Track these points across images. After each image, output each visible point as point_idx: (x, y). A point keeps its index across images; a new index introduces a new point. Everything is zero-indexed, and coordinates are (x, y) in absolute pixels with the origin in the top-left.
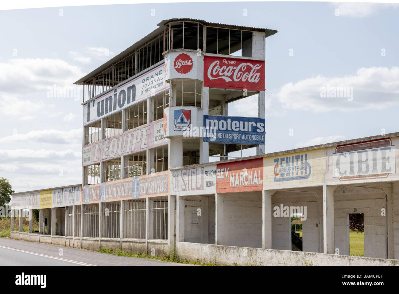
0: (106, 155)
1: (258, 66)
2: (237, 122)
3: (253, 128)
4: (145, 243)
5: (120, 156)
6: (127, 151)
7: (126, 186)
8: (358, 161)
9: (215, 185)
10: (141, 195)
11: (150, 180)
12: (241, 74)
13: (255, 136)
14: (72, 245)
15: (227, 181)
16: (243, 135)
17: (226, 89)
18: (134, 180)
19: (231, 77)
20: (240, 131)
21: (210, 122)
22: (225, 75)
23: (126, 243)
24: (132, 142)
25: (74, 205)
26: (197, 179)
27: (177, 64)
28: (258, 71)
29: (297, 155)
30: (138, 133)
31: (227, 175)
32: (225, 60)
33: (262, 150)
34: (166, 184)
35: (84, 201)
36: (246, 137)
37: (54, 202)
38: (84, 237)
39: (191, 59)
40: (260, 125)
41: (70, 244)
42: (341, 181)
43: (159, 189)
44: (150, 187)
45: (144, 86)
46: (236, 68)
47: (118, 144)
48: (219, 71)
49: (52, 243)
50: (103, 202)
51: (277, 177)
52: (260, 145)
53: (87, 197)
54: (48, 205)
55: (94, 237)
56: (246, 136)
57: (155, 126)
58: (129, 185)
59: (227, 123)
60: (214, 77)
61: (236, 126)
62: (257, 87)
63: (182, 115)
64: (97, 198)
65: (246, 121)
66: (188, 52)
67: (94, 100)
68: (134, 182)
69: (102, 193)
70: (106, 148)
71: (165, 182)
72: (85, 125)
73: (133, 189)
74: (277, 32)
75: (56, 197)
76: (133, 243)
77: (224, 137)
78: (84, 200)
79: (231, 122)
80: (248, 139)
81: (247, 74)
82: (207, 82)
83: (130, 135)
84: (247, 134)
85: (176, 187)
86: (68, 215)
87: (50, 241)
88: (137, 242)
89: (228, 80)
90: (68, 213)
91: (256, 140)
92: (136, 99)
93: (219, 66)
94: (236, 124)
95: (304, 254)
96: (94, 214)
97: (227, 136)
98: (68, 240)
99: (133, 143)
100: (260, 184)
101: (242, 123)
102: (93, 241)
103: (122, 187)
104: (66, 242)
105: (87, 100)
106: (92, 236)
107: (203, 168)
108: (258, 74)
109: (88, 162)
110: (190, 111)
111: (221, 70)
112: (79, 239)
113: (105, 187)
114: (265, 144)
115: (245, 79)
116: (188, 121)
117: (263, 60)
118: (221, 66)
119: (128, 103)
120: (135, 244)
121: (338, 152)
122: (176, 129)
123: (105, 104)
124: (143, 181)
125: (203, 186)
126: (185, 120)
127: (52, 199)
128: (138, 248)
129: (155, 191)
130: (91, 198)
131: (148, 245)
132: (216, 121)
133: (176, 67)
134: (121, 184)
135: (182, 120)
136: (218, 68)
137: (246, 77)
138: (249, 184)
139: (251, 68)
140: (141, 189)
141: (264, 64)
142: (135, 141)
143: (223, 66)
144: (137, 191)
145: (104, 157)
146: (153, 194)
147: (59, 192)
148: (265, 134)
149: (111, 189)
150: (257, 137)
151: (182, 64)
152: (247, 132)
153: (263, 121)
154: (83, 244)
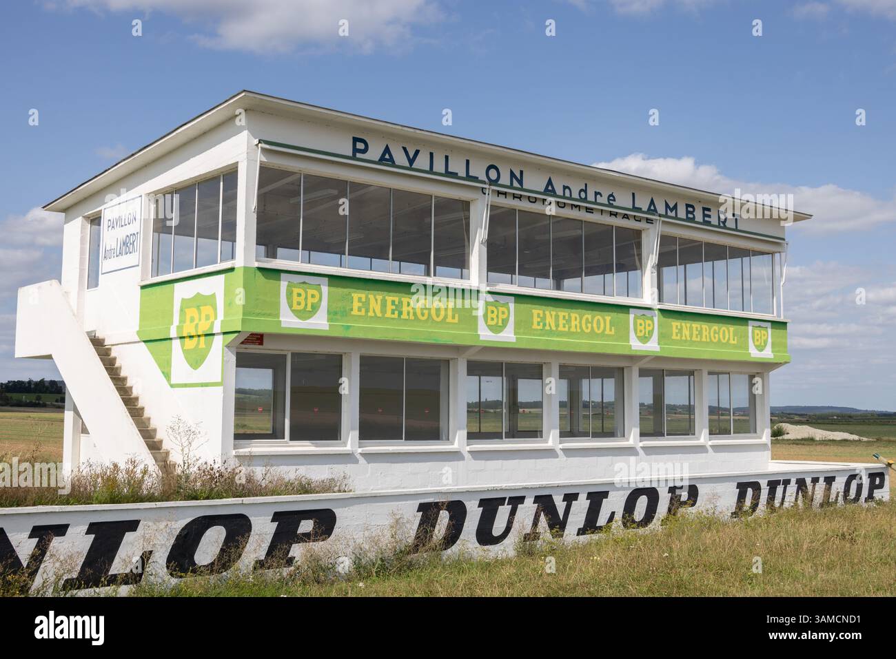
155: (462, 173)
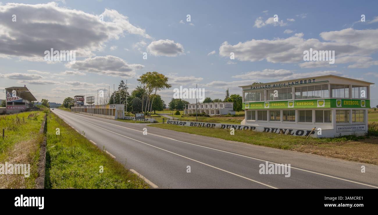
155: (262, 87)
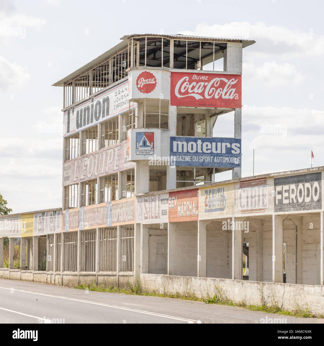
0: (84, 175)
1: (234, 80)
2: (209, 144)
3: (227, 150)
4: (116, 276)
5: (96, 177)
6: (102, 172)
7: (101, 212)
8: (251, 197)
9: (168, 214)
10: (113, 222)
11: (120, 206)
12: (213, 90)
13: (230, 158)
14: (53, 282)
15: (176, 211)
16: (216, 158)
17: (196, 107)
18: (108, 206)
19: (202, 94)
20: (212, 152)
21: (178, 144)
22: (195, 92)
23: (101, 277)
24: (106, 162)
25: (55, 232)
26: (155, 207)
27: (139, 83)
28: (233, 86)
29: (218, 188)
30: (111, 152)
31: (175, 205)
32: (195, 76)
33: (237, 174)
34: (133, 211)
35: (64, 229)
36: (218, 160)
37: (35, 229)
38: (65, 272)
39: (154, 77)
40: (236, 146)
41: (51, 281)
42: (242, 213)
43: (127, 217)
44: (121, 214)
45: (116, 101)
46: (208, 84)
47: (95, 162)
48: (188, 88)
49: (33, 280)
50: (81, 230)
51: (207, 208)
52: (235, 168)
53: (67, 224)
54: (29, 232)
55: (74, 271)
56: (218, 158)
57: (125, 146)
58: (104, 211)
59: (197, 145)
60: (183, 95)
61: (207, 148)
62: (232, 104)
63: (144, 138)
64: (77, 226)
65: (219, 142)
66: (150, 70)
67: (74, 108)
68: (108, 208)
69: (80, 219)
70: (85, 166)
71: (132, 209)
72: (65, 136)
73: (107, 215)
74: (255, 42)
75: (37, 223)
76: (107, 276)
77: (194, 160)
78: (64, 227)
79: (201, 143)
80: (221, 162)
81: (220, 91)
82: (174, 101)
83: (104, 154)
84: (220, 156)
85: (140, 215)
86: (50, 246)
87: (31, 278)
88: (110, 276)
89: (198, 97)
90: (50, 243)
91: (231, 163)
92: (110, 113)
93: (188, 83)
94: (207, 146)
95: (218, 280)
96: (74, 244)
97: (197, 158)
98: (49, 276)
99: (107, 164)
100: (197, 214)
101: (214, 144)
102: (72, 276)
103: (97, 213)
104: (47, 278)
105: (67, 106)
106: (72, 270)
107: (159, 196)
108: (234, 90)
109: (68, 182)
110: (153, 133)
111: (191, 86)
112: (60, 275)
113: (83, 212)
114: (241, 167)
115: (218, 95)
116: (151, 144)
117: (240, 74)
118: (190, 82)
119: (103, 117)
120: (108, 277)
121: (241, 187)
122: (138, 153)
123: (83, 114)
124: (115, 206)
125: (159, 214)
126: (148, 143)
127: (34, 225)
128: (111, 282)
129: (125, 219)
130: (71, 225)
131: (119, 278)
132: (185, 143)
133: (139, 86)
134: (97, 210)
135: (145, 143)
136: (187, 84)
137: (219, 93)
138: (190, 214)
139: (226, 84)
140: (113, 216)
141: (240, 78)
142: (109, 162)
143: (192, 82)
144: (110, 218)
145: (82, 177)
146: (123, 222)
147: (40, 217)
148: (241, 156)
149: (89, 214)
150: (232, 159)
151: (145, 82)
152: (220, 154)
153: (238, 141)
154: (63, 279)
